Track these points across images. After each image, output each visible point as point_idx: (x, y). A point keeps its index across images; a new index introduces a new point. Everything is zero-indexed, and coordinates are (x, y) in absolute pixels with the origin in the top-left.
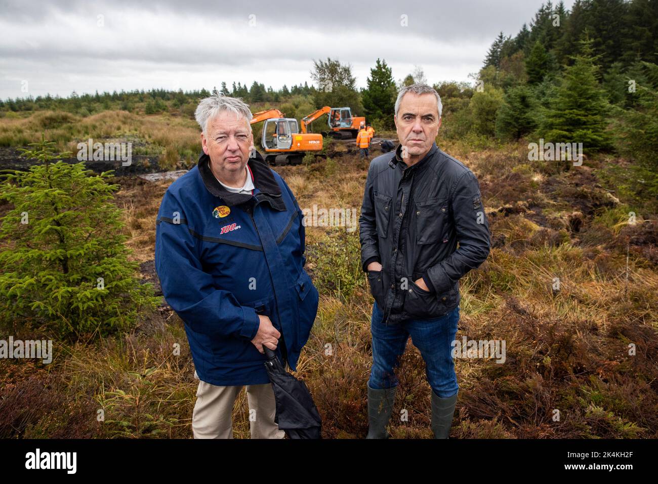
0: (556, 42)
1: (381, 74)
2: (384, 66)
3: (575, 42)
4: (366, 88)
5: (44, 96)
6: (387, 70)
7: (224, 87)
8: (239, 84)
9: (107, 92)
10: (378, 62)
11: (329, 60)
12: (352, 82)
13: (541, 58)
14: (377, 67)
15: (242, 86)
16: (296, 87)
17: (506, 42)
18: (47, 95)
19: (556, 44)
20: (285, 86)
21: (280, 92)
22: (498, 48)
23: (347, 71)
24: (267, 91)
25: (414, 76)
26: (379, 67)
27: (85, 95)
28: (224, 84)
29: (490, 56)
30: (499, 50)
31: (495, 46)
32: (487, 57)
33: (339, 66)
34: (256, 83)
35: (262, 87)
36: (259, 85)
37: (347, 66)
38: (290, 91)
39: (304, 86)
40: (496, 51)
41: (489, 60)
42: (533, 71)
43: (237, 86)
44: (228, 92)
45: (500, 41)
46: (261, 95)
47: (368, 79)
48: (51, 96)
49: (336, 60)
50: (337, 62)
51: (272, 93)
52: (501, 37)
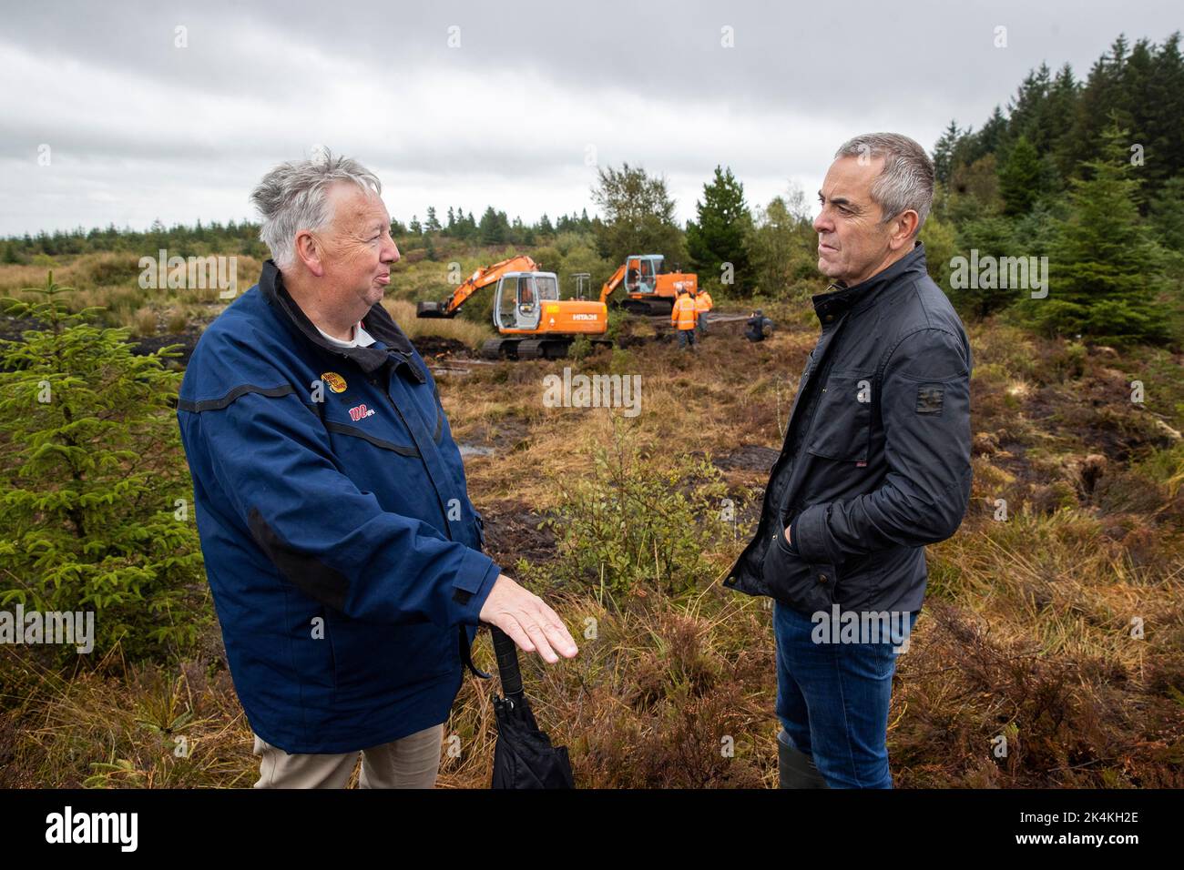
0: (1056, 141)
1: (723, 195)
2: (730, 180)
3: (1095, 140)
4: (696, 222)
5: (103, 228)
6: (734, 186)
7: (432, 216)
8: (460, 211)
9: (217, 222)
10: (718, 172)
11: (626, 167)
12: (668, 208)
13: (1028, 170)
14: (716, 182)
15: (466, 216)
16: (565, 218)
17: (962, 139)
18: (109, 227)
19: (1058, 144)
20: (546, 217)
21: (536, 228)
22: (948, 150)
23: (659, 188)
24: (511, 225)
25: (786, 198)
26: (720, 181)
27: (177, 227)
28: (432, 210)
30: (949, 153)
31: (940, 146)
33: (644, 178)
34: (491, 211)
35: (503, 217)
36: (497, 214)
37: (660, 179)
38: (554, 226)
39: (580, 216)
40: (944, 156)
42: (1013, 192)
43: (456, 214)
44: (439, 226)
45: (951, 138)
46: (501, 232)
47: (699, 203)
48: (116, 228)
49: (639, 167)
50: (641, 170)
51: (520, 229)
52: (953, 130)
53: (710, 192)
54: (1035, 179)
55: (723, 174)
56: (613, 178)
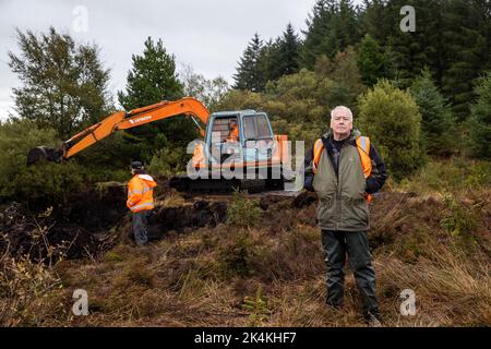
1: (154, 68)
10: (148, 44)
11: (53, 32)
12: (100, 78)
14: (146, 53)
17: (264, 48)
22: (254, 57)
23: (89, 56)
26: (150, 52)
29: (243, 69)
31: (248, 53)
32: (238, 69)
37: (91, 46)
40: (250, 63)
41: (241, 74)
45: (255, 48)
50: (68, 37)
52: (256, 41)
53: (139, 63)
54: (382, 69)
55: (155, 45)
56: (35, 44)
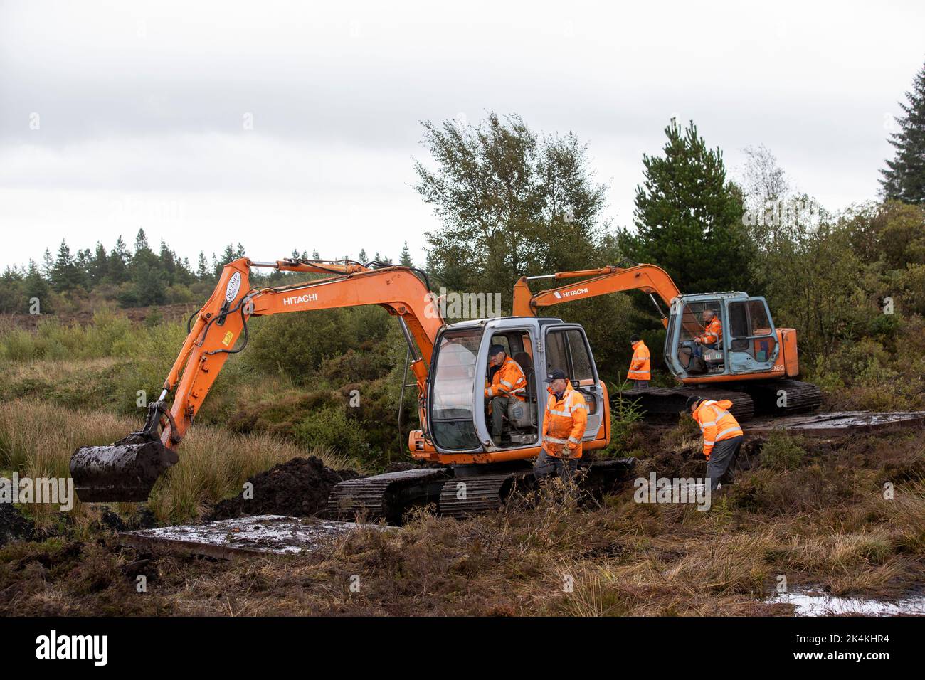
2: (698, 148)
4: (633, 231)
6: (709, 160)
14: (668, 151)
26: (676, 148)
33: (531, 143)
47: (641, 196)
49: (517, 123)
53: (656, 170)
55: (683, 136)
